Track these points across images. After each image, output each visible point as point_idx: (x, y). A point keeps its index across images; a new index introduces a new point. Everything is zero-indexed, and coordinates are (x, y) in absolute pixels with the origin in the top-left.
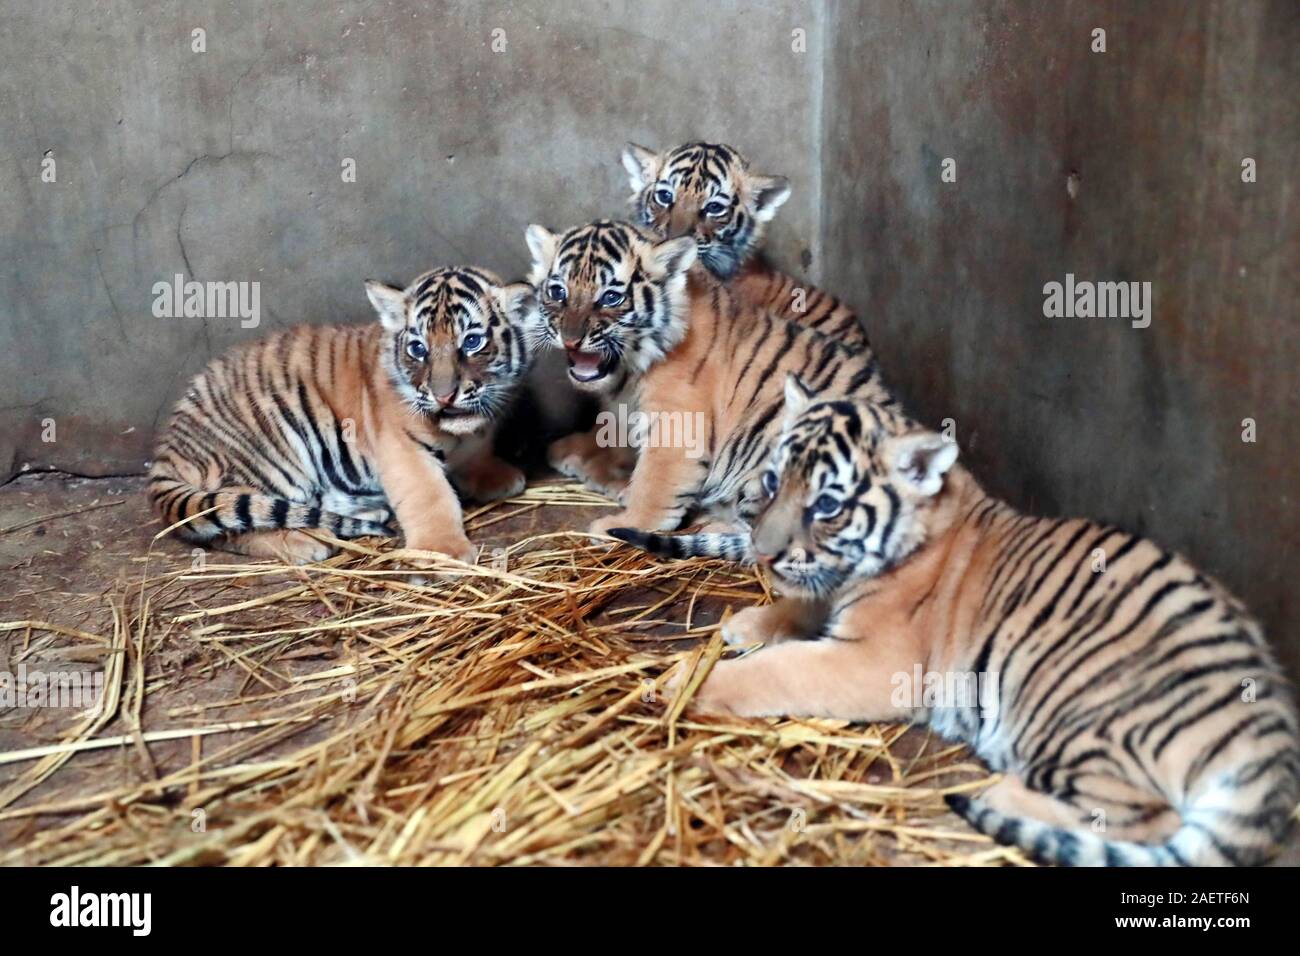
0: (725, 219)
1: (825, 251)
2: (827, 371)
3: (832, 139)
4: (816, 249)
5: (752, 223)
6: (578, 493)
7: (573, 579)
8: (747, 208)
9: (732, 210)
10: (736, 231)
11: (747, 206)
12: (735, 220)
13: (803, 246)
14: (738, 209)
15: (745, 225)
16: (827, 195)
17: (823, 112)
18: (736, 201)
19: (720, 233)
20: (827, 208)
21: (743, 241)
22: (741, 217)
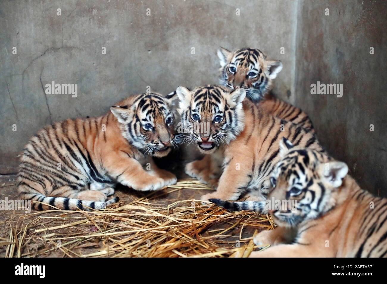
0: (256, 79)
1: (296, 91)
2: (297, 139)
3: (300, 47)
4: (293, 90)
5: (267, 80)
6: (197, 184)
7: (195, 218)
8: (265, 74)
9: (259, 75)
10: (260, 84)
11: (265, 73)
12: (260, 79)
13: (288, 89)
14: (262, 75)
15: (264, 81)
16: (298, 69)
17: (297, 36)
18: (261, 71)
19: (254, 84)
20: (297, 74)
21: (264, 87)
22: (263, 78)
